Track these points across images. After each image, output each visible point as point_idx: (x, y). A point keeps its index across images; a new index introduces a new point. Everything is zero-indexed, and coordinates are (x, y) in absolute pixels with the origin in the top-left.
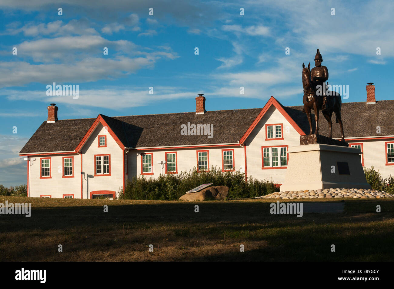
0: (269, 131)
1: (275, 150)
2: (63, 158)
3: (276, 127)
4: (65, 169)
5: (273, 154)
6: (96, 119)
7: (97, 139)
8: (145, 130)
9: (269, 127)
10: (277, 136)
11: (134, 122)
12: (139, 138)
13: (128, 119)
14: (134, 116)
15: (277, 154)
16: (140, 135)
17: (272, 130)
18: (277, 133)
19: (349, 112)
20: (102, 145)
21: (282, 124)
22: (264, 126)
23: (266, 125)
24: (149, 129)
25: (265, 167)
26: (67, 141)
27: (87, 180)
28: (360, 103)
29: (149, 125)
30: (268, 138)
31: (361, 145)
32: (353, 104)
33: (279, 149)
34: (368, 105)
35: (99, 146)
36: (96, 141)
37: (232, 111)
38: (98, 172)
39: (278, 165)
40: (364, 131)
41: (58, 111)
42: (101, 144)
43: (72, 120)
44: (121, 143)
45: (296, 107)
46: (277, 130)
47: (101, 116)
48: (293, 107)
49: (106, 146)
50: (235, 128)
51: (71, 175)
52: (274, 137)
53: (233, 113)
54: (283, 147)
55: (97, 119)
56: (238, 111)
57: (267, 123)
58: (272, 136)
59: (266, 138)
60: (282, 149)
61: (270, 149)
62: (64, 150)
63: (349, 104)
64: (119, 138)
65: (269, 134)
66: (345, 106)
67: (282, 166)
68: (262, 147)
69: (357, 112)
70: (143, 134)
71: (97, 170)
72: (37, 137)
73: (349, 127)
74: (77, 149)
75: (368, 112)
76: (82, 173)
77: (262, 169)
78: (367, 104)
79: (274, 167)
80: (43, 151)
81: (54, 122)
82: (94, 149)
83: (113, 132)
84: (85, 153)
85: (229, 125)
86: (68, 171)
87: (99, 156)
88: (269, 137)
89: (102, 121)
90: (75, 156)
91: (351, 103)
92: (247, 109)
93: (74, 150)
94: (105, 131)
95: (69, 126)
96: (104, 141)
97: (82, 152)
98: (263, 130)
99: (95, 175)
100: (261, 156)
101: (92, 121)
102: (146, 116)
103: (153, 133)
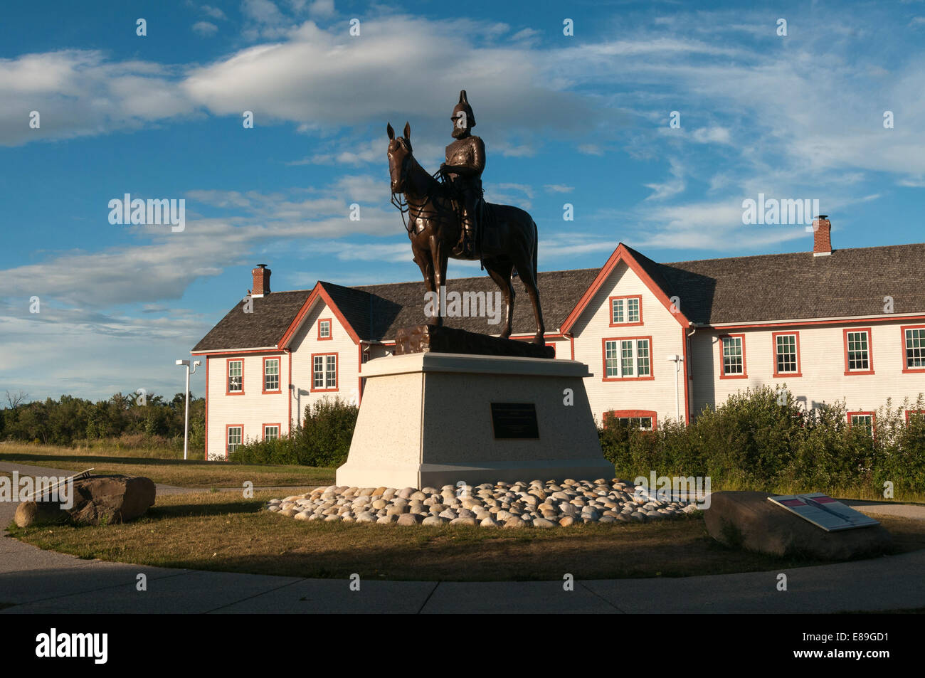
0: (616, 309)
1: (626, 345)
2: (264, 359)
3: (630, 302)
4: (266, 378)
5: (624, 353)
6: (311, 292)
7: (315, 326)
8: (405, 310)
9: (616, 303)
10: (631, 319)
11: (391, 295)
12: (392, 323)
13: (382, 289)
14: (393, 285)
15: (630, 352)
16: (395, 317)
17: (621, 308)
18: (631, 313)
19: (777, 272)
20: (324, 337)
21: (640, 297)
22: (608, 300)
23: (611, 299)
24: (413, 306)
25: (609, 377)
26: (274, 330)
27: (299, 400)
28: (801, 255)
29: (414, 300)
30: (614, 323)
31: (795, 335)
32: (786, 257)
33: (634, 343)
34: (816, 257)
35: (319, 339)
36: (314, 330)
37: (562, 272)
38: (317, 385)
39: (632, 374)
40: (801, 309)
41: (271, 278)
42: (323, 334)
43: (291, 293)
44: (354, 334)
45: (679, 264)
46: (630, 308)
47: (320, 285)
48: (673, 264)
49: (331, 338)
50: (560, 304)
51: (277, 390)
52: (626, 320)
53: (563, 277)
54: (643, 340)
55: (315, 291)
56: (574, 272)
57: (612, 294)
58: (622, 320)
59: (611, 322)
60: (639, 344)
61: (618, 344)
62: (264, 346)
63: (779, 256)
64: (350, 323)
65: (616, 314)
66: (772, 260)
67: (641, 376)
68: (604, 340)
69: (794, 272)
70: (400, 315)
71: (316, 381)
72: (228, 322)
73: (773, 300)
74: (280, 343)
75: (815, 271)
76: (291, 387)
77: (604, 380)
78: (815, 255)
79: (625, 376)
80: (229, 348)
81: (262, 296)
82: (311, 344)
83: (340, 312)
84: (295, 351)
85: (552, 299)
86: (270, 383)
87: (319, 356)
88: (616, 320)
89: (323, 294)
90: (282, 356)
91: (784, 255)
92: (591, 268)
93: (276, 346)
94: (327, 313)
95: (285, 302)
96: (327, 329)
97: (291, 349)
98: (605, 307)
99: (313, 390)
100: (602, 356)
101: (305, 295)
102: (414, 283)
103: (417, 314)
